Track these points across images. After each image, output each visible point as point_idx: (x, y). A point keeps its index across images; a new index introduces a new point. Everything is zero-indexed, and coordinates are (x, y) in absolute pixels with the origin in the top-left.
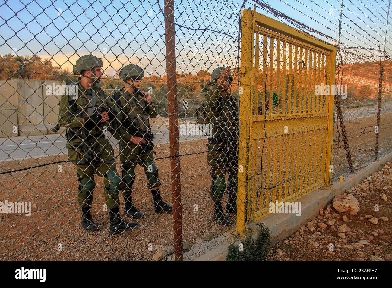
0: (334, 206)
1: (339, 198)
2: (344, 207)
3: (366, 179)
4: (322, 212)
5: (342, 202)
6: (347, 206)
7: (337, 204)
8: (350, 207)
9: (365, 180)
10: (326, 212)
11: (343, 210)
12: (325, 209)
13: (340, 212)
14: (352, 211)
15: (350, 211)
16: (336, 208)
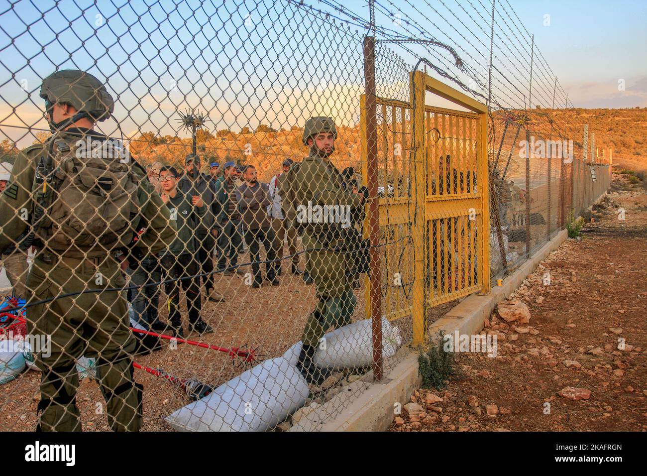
0: (501, 314)
1: (504, 305)
2: (513, 315)
3: (523, 283)
4: (487, 323)
5: (510, 308)
6: (517, 312)
7: (503, 311)
8: (520, 314)
9: (522, 285)
10: (493, 323)
11: (513, 319)
12: (490, 319)
13: (509, 321)
14: (523, 318)
15: (520, 318)
16: (503, 317)
